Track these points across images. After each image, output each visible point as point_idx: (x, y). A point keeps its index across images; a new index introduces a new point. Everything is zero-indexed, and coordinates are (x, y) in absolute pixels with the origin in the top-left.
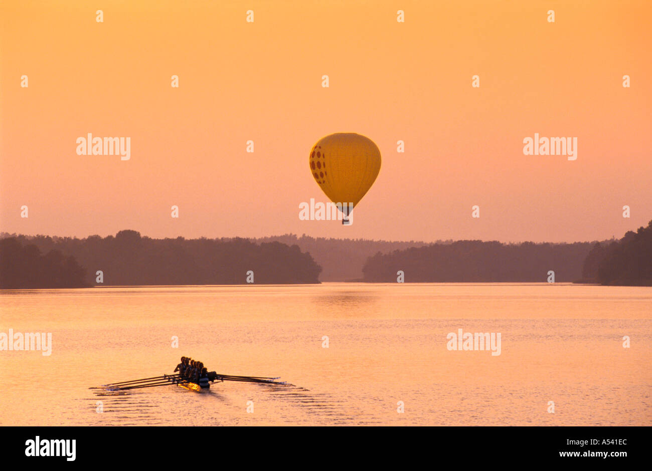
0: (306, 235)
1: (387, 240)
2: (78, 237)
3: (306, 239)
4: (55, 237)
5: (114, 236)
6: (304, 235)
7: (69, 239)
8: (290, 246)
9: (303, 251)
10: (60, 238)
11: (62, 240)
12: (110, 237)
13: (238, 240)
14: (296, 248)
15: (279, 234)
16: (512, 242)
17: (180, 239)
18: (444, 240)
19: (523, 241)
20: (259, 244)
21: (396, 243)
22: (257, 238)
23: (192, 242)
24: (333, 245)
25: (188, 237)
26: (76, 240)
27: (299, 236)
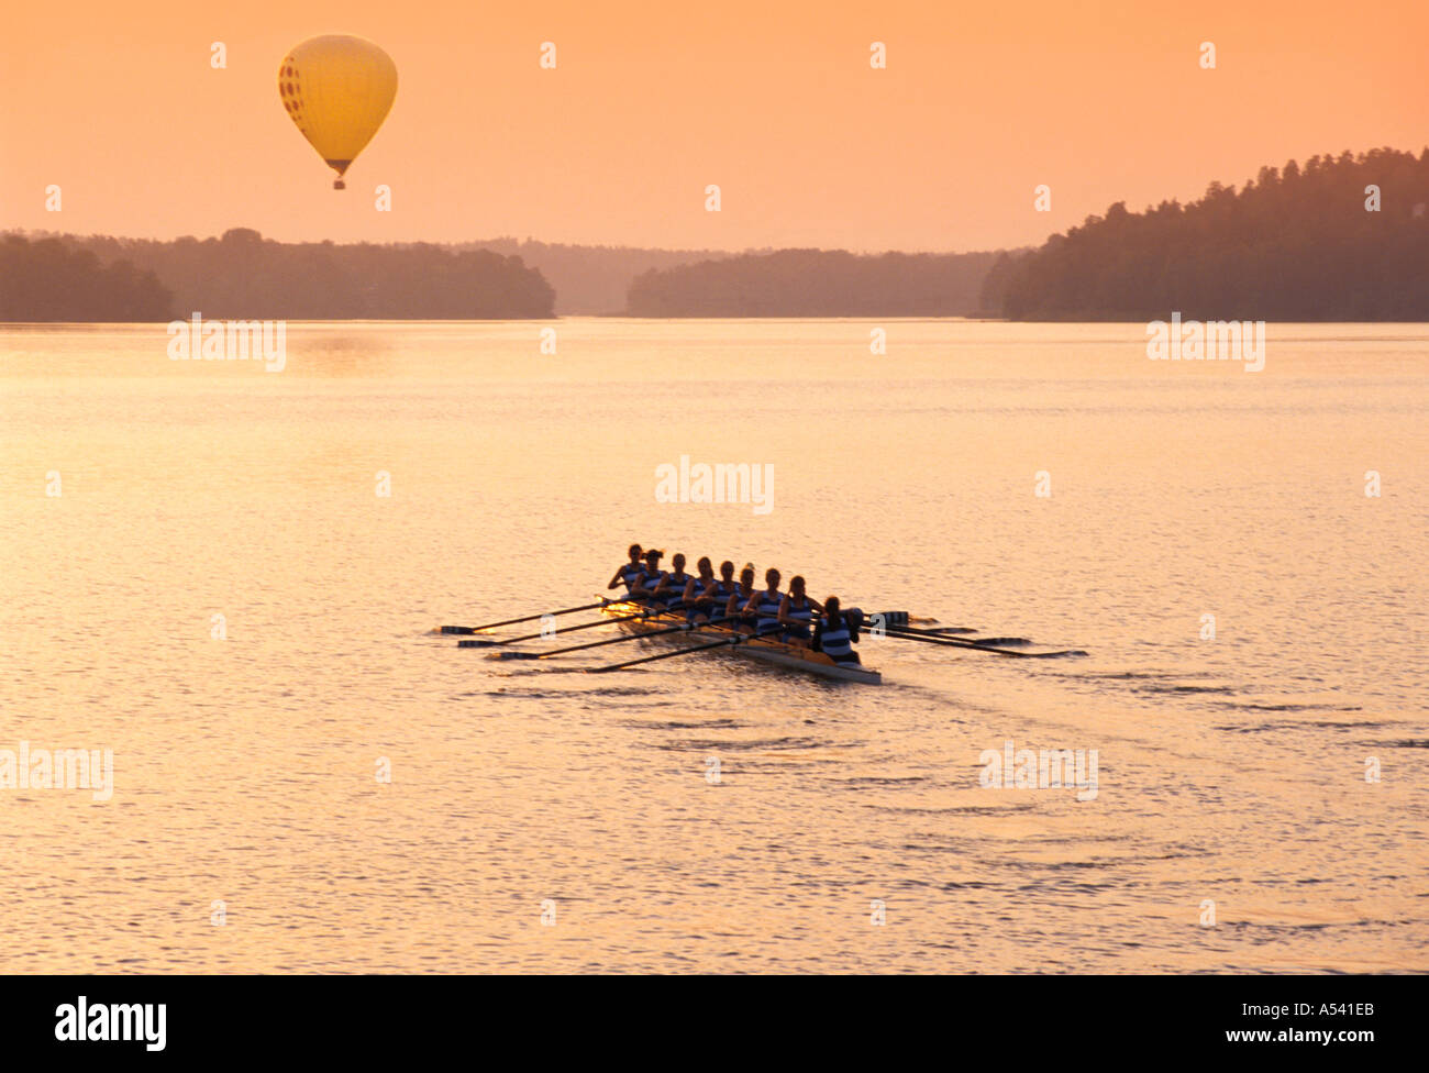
0: (534, 239)
1: (666, 248)
2: (159, 240)
3: (533, 246)
4: (123, 239)
5: (219, 238)
6: (529, 239)
7: (145, 242)
8: (506, 256)
9: (528, 265)
10: (131, 241)
11: (134, 244)
12: (212, 240)
13: (422, 247)
14: (517, 260)
15: (488, 238)
16: (868, 252)
17: (327, 244)
18: (758, 248)
19: (885, 250)
20: (456, 253)
21: (680, 253)
22: (453, 243)
23: (345, 248)
24: (576, 256)
25: (338, 241)
26: (157, 244)
27: (522, 241)
